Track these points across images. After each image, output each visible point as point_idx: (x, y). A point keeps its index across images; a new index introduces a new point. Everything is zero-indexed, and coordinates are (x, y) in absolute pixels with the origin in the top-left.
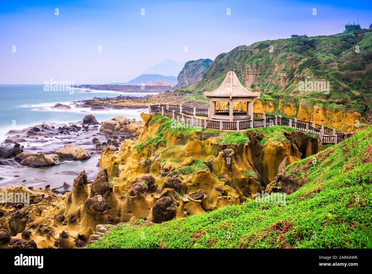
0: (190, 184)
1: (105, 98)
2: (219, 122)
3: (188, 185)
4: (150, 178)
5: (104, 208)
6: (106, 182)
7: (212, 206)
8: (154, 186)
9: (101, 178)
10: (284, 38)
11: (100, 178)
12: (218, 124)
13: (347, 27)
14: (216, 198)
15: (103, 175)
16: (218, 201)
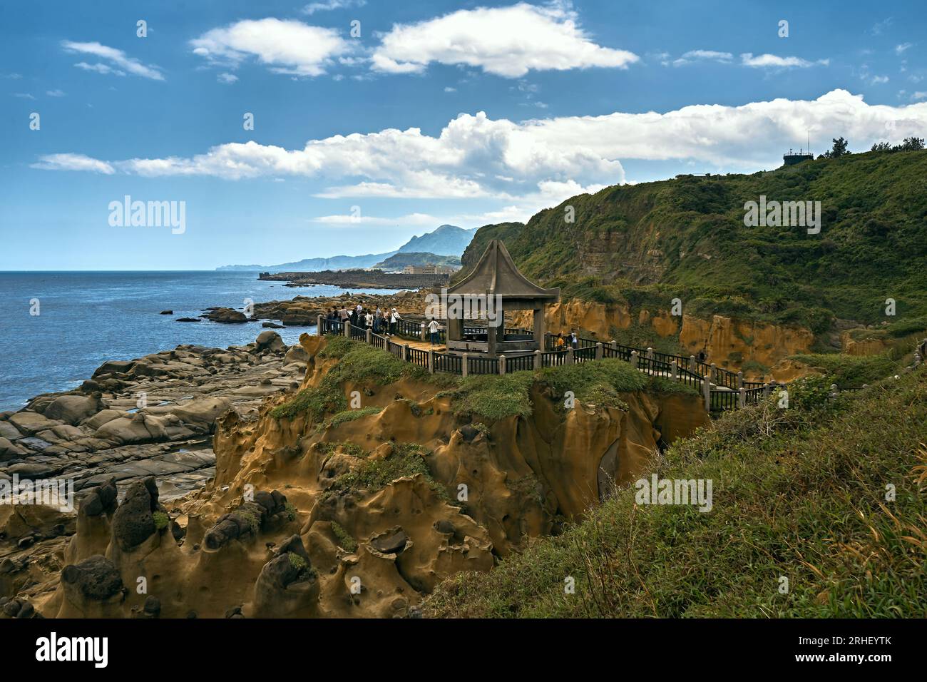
0: (375, 511)
1: (318, 297)
2: (461, 358)
3: (373, 513)
4: (271, 497)
5: (110, 589)
6: (149, 512)
7: (425, 571)
8: (281, 517)
9: (134, 501)
10: (650, 181)
11: (130, 503)
12: (458, 362)
13: (786, 158)
14: (435, 547)
15: (138, 495)
16: (439, 556)
